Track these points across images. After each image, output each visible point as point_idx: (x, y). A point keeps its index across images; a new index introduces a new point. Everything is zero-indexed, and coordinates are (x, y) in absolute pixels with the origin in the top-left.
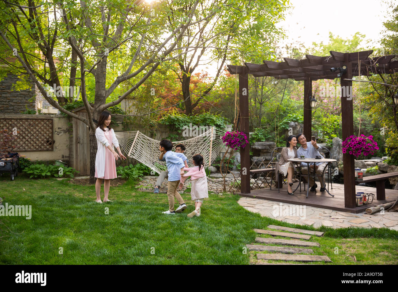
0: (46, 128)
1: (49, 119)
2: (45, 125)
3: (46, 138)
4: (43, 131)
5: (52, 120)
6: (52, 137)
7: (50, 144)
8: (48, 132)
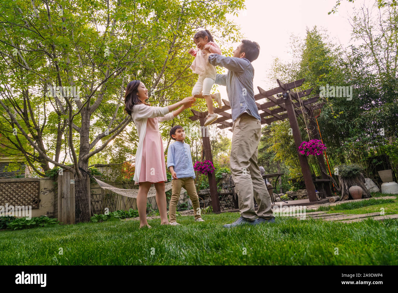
0: (33, 189)
1: (36, 182)
2: (32, 187)
3: (32, 198)
4: (30, 192)
5: (39, 182)
6: (38, 197)
7: (36, 203)
8: (34, 193)
